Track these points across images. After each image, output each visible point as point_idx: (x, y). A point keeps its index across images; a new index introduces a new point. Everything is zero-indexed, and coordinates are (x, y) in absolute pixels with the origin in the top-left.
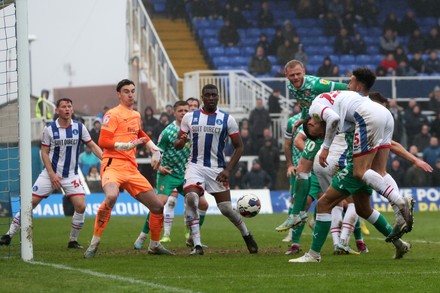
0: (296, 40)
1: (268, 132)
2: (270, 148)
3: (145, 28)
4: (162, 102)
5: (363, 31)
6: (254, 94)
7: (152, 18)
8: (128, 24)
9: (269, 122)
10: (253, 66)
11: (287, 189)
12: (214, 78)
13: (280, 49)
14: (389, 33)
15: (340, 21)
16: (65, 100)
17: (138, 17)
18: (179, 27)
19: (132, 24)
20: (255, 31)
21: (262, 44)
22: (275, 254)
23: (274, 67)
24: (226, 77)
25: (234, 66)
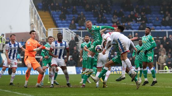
0: (84, 18)
1: (75, 48)
2: (76, 53)
3: (35, 14)
4: (41, 38)
5: (106, 15)
6: (71, 36)
7: (38, 11)
8: (30, 13)
9: (76, 45)
10: (70, 26)
11: (81, 66)
12: (58, 30)
13: (79, 21)
14: (115, 16)
15: (99, 12)
16: (13, 35)
17: (33, 10)
18: (47, 13)
19: (31, 13)
20: (71, 15)
21: (74, 19)
22: (77, 87)
23: (77, 27)
24: (62, 30)
25: (65, 26)
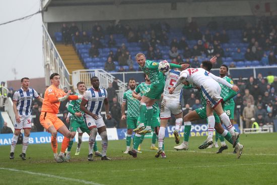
0: (127, 53)
1: (115, 99)
2: (116, 107)
3: (52, 49)
4: (62, 86)
5: (160, 48)
6: (108, 81)
7: (55, 44)
8: (43, 48)
9: (115, 94)
10: (106, 67)
12: (87, 73)
13: (120, 58)
14: (174, 48)
15: (149, 43)
17: (49, 44)
18: (69, 48)
19: (45, 47)
20: (107, 50)
21: (111, 56)
22: (120, 160)
23: (117, 67)
24: (93, 73)
25: (97, 67)
